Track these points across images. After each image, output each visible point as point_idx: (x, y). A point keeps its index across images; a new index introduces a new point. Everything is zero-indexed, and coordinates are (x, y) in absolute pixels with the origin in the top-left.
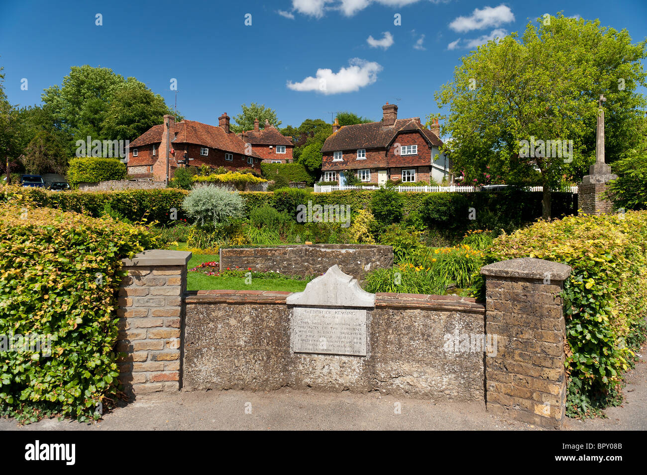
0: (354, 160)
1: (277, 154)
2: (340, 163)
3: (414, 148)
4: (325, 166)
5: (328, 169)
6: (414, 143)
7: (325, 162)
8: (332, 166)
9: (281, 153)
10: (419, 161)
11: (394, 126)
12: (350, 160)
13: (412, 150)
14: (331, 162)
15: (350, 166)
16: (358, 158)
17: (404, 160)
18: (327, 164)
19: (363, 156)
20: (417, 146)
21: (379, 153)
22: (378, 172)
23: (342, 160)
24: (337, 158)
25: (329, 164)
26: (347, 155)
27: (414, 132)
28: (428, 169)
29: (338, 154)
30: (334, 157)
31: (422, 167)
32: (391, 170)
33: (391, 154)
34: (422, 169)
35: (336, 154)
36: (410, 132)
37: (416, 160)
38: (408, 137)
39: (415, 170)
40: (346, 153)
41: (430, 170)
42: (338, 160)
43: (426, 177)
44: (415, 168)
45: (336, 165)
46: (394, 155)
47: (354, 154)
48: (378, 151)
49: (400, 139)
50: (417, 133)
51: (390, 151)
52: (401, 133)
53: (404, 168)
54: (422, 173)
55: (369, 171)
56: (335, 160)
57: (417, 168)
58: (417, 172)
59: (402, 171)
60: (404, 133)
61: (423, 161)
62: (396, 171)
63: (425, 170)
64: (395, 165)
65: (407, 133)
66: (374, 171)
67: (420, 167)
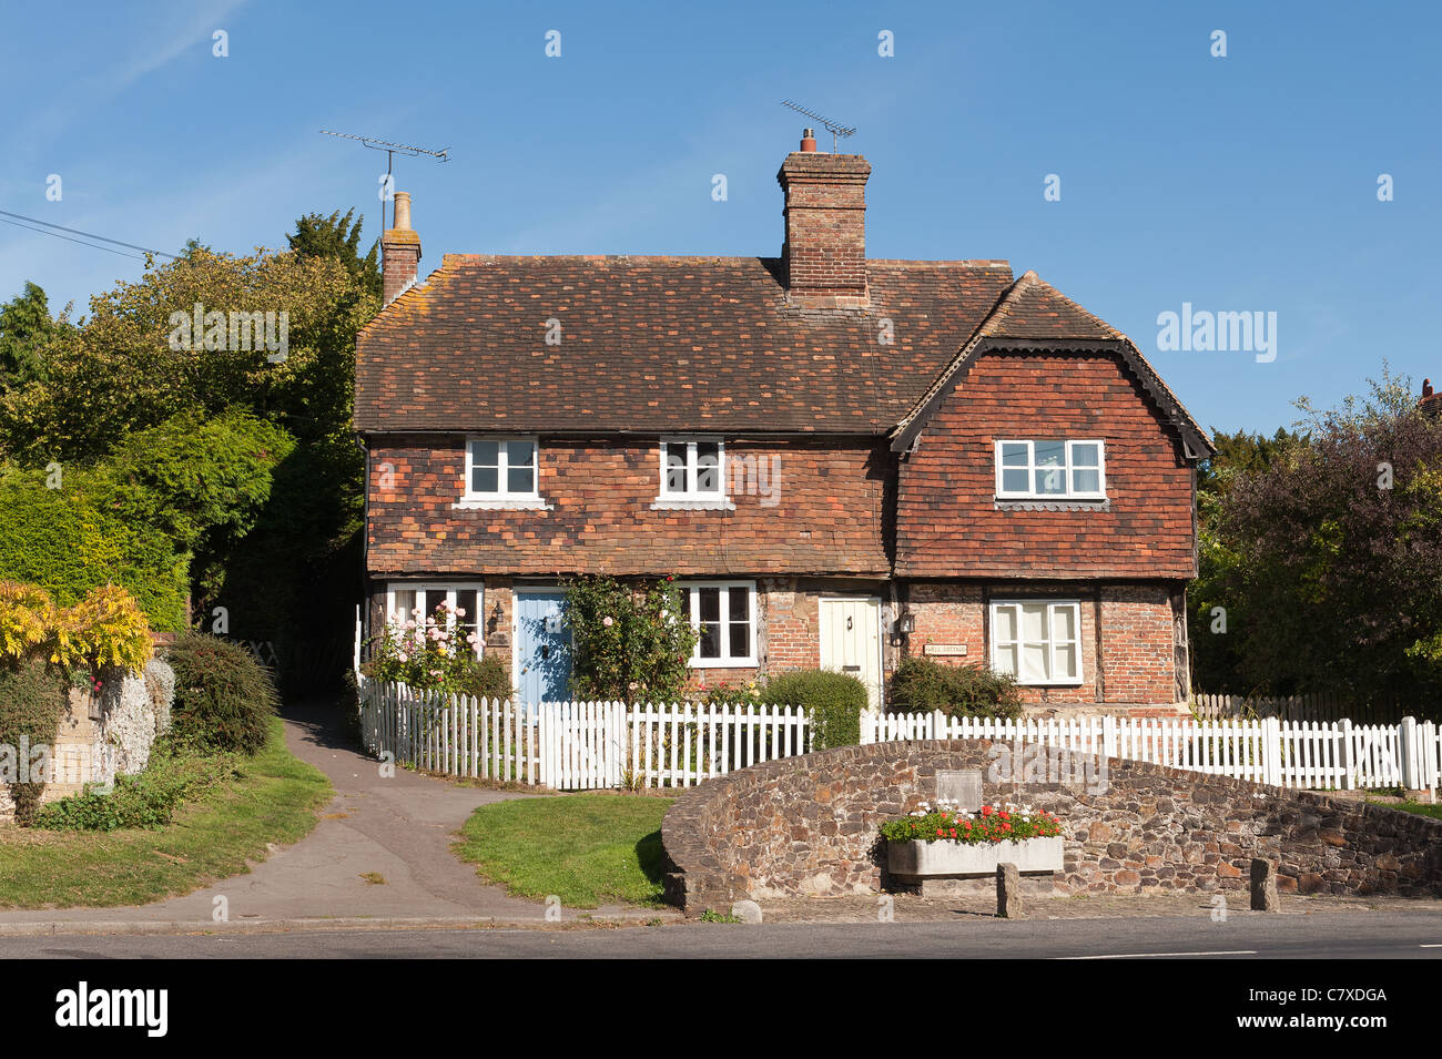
0: (635, 508)
2: (523, 522)
3: (1083, 456)
5: (415, 563)
6: (1087, 427)
7: (395, 512)
8: (452, 539)
10: (1113, 545)
12: (606, 504)
13: (1070, 468)
14: (444, 514)
15: (604, 553)
16: (667, 498)
17: (1019, 530)
18: (411, 529)
20: (1100, 444)
21: (824, 472)
22: (816, 607)
23: (531, 500)
24: (493, 487)
25: (426, 523)
26: (578, 470)
27: (1086, 355)
28: (1162, 602)
29: (503, 457)
30: (468, 477)
31: (1125, 588)
32: (913, 594)
33: (926, 483)
34: (1127, 602)
35: (486, 456)
36: (1058, 354)
37: (1101, 538)
38: (1041, 381)
39: (1076, 606)
40: (572, 451)
41: (1174, 610)
42: (503, 498)
43: (1153, 655)
44: (1084, 589)
45: (481, 536)
46: (947, 496)
47: (632, 464)
48: (817, 455)
49: (988, 394)
50: (1103, 360)
51: (915, 468)
52: (994, 352)
53: (1008, 589)
54: (1125, 628)
55: (753, 596)
56: (472, 500)
57: (1093, 591)
58: (1093, 621)
59: (988, 603)
60: (1016, 353)
61: (1145, 546)
62: (951, 606)
63: (1147, 610)
64: (957, 566)
65: (1037, 353)
66: (791, 595)
67: (1112, 588)
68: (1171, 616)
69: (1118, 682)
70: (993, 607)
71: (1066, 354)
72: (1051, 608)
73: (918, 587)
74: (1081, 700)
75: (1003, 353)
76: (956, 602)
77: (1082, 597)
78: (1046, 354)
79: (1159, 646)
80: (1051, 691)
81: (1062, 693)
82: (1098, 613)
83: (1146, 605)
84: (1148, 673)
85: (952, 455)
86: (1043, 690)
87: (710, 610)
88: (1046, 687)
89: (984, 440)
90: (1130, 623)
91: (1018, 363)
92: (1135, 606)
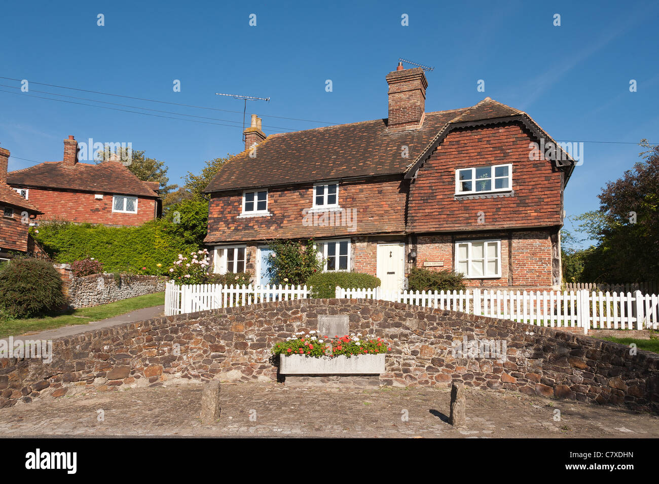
1: (115, 214)
2: (266, 222)
3: (501, 172)
4: (217, 230)
5: (223, 239)
7: (217, 220)
8: (236, 229)
9: (125, 211)
11: (420, 127)
12: (291, 212)
13: (493, 178)
14: (234, 220)
15: (289, 231)
16: (315, 208)
18: (222, 226)
19: (332, 200)
20: (510, 166)
21: (380, 192)
22: (376, 248)
23: (265, 213)
24: (252, 209)
25: (227, 224)
26: (283, 200)
27: (503, 125)
28: (546, 238)
29: (256, 198)
30: (243, 206)
31: (525, 233)
32: (419, 241)
33: (422, 192)
34: (526, 239)
35: (250, 197)
36: (488, 126)
37: (509, 209)
38: (480, 140)
39: (499, 242)
40: (280, 193)
41: (552, 242)
42: (256, 213)
43: (540, 263)
44: (503, 234)
45: (247, 227)
46: (432, 196)
47: (302, 196)
48: (377, 185)
49: (453, 150)
50: (513, 126)
51: (417, 185)
52: (455, 130)
53: (464, 236)
54: (525, 251)
55: (349, 245)
56: (244, 214)
57: (508, 234)
58: (507, 249)
59: (455, 243)
60: (466, 129)
61: (533, 211)
62: (437, 245)
63: (537, 242)
64: (435, 226)
65: (477, 127)
66: (365, 244)
67: (518, 233)
68: (551, 245)
69: (520, 276)
70: (457, 245)
71: (492, 126)
72: (486, 244)
73: (421, 237)
74: (500, 285)
75: (460, 130)
76: (439, 243)
77: (502, 238)
78: (482, 127)
79: (543, 259)
80: (485, 281)
81: (490, 282)
82: (510, 245)
83: (537, 240)
84: (537, 272)
85: (435, 178)
86: (480, 281)
87: (332, 251)
88: (482, 279)
89: (450, 170)
90: (528, 249)
91: (469, 133)
92: (530, 241)
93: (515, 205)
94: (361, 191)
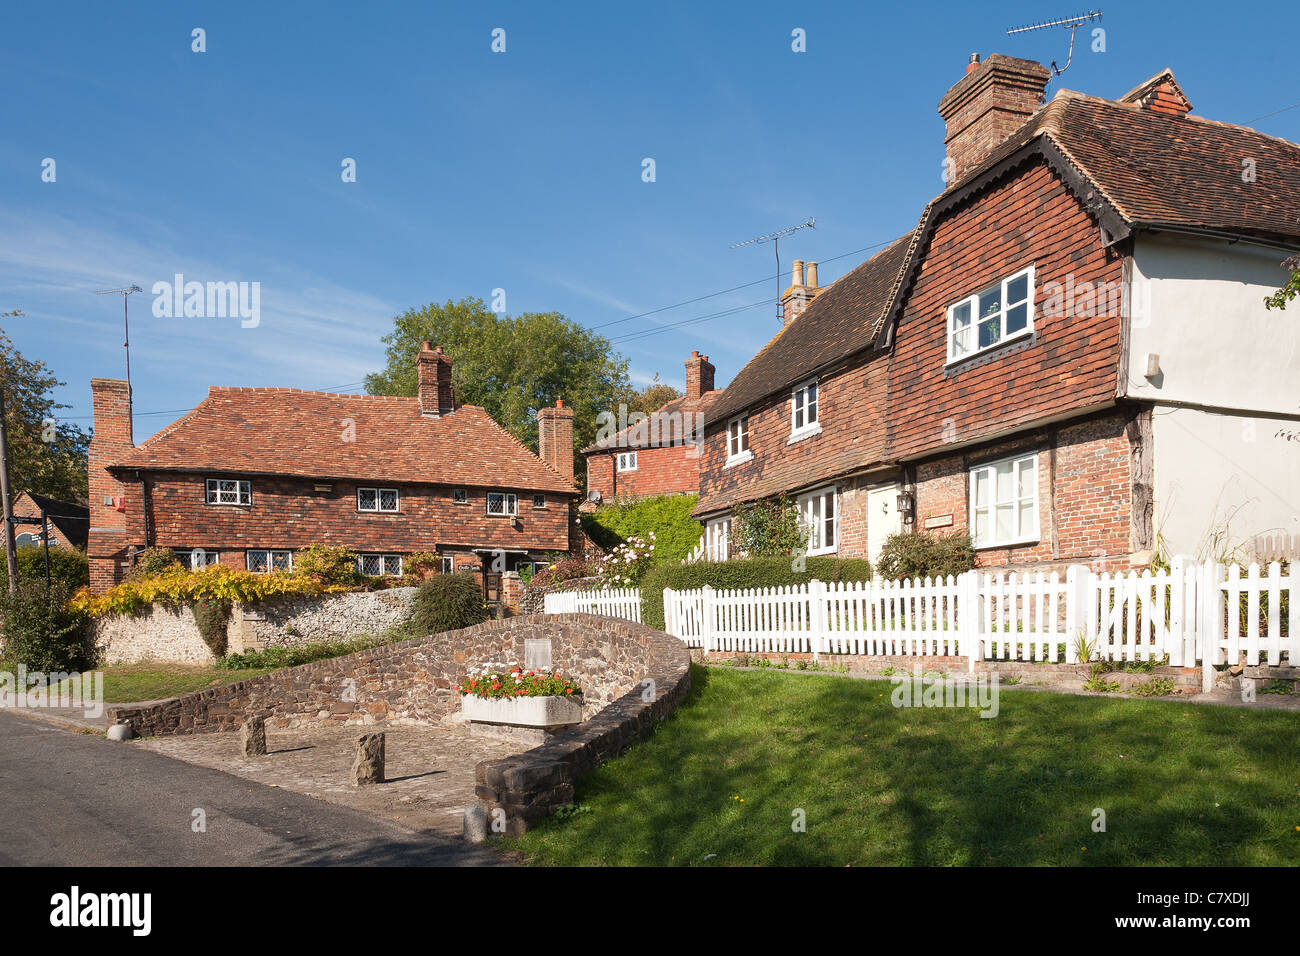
0: (782, 446)
2: (745, 470)
3: (1017, 289)
4: (706, 493)
5: (706, 508)
6: (1019, 257)
7: (706, 477)
8: (722, 490)
10: (1039, 384)
12: (772, 448)
13: (1004, 311)
14: (720, 474)
15: (767, 483)
16: (796, 434)
17: (963, 396)
18: (711, 487)
19: (812, 416)
20: (1031, 272)
21: (866, 384)
22: (865, 498)
23: (748, 455)
24: (737, 451)
25: (715, 481)
26: (763, 427)
27: (1019, 172)
28: (1119, 434)
29: (740, 429)
30: (729, 445)
31: (1080, 427)
32: (919, 475)
34: (1082, 442)
36: (993, 187)
37: (1029, 379)
38: (981, 226)
39: (1037, 458)
40: (759, 416)
41: (1131, 441)
42: (740, 457)
43: (1105, 500)
44: (1039, 438)
45: (732, 484)
46: (917, 377)
47: (780, 416)
48: (861, 371)
49: (944, 262)
50: (1037, 168)
51: (898, 359)
54: (1080, 472)
55: (835, 496)
57: (1050, 437)
58: (1048, 471)
59: (969, 471)
61: (1069, 375)
62: (943, 480)
63: (1100, 447)
66: (853, 492)
67: (1068, 431)
68: (1129, 449)
69: (1071, 535)
70: (973, 474)
72: (1017, 464)
73: (922, 467)
74: (1039, 558)
75: (953, 212)
77: (1038, 447)
79: (1113, 487)
80: (1015, 552)
81: (1022, 552)
82: (1053, 461)
83: (1102, 442)
84: (1101, 521)
85: (920, 336)
86: (1007, 551)
88: (1010, 548)
89: (940, 311)
90: (1087, 466)
92: (1088, 446)
93: (1038, 367)
94: (844, 386)
